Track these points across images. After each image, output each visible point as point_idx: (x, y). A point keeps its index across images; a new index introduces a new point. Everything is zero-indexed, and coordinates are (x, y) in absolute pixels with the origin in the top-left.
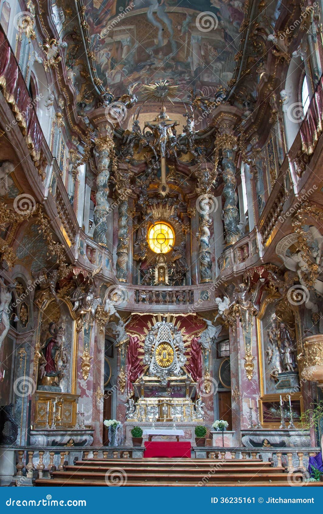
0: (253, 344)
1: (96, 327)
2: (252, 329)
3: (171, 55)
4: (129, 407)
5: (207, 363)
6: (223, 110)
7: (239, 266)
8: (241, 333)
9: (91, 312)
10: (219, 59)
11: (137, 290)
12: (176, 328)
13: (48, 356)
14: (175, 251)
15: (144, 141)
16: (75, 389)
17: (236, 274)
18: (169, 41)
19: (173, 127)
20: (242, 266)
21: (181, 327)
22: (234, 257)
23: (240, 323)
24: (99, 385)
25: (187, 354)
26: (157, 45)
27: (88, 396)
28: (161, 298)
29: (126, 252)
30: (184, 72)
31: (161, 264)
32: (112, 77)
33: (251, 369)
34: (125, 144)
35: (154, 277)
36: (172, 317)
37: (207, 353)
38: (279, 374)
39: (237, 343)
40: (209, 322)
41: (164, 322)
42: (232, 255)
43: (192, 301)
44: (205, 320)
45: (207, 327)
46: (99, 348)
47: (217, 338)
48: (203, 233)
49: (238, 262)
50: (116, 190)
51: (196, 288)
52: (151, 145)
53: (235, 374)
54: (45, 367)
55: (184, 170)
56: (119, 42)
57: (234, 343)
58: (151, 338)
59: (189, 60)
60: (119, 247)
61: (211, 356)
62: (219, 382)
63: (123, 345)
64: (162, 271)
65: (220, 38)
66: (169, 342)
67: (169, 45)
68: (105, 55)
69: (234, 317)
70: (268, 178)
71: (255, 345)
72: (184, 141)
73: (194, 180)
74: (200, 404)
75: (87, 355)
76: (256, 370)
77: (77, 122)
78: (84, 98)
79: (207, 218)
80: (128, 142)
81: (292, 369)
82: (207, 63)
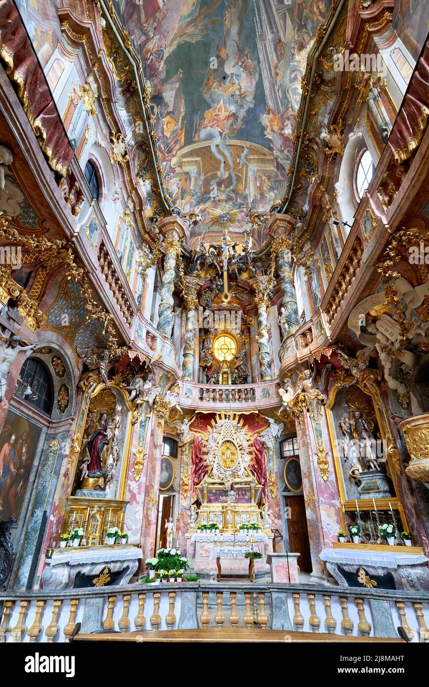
0: (325, 437)
1: (154, 419)
2: (322, 421)
3: (231, 187)
4: (191, 515)
5: (271, 464)
6: (279, 217)
7: (304, 353)
8: (310, 425)
9: (148, 402)
10: (272, 189)
11: (202, 389)
12: (239, 425)
13: (94, 451)
14: (237, 358)
15: (209, 260)
16: (124, 493)
17: (300, 360)
18: (230, 173)
19: (234, 247)
20: (306, 351)
21: (243, 426)
22: (297, 345)
23: (308, 413)
24: (153, 487)
25: (251, 453)
26: (220, 178)
27: (138, 503)
28: (224, 396)
29: (192, 353)
30: (243, 204)
31: (225, 370)
32: (183, 206)
33: (326, 467)
34: (192, 262)
35: (218, 381)
36: (235, 415)
37: (271, 453)
38: (361, 474)
39: (306, 436)
40: (271, 421)
41: (227, 419)
42: (294, 343)
43: (253, 399)
44: (266, 418)
45: (269, 426)
46: (156, 443)
47: (279, 436)
48: (261, 335)
49: (301, 348)
50: (183, 296)
51: (258, 386)
52: (215, 262)
53: (307, 474)
54: (88, 466)
55: (243, 286)
56: (187, 173)
57: (302, 437)
58: (215, 436)
59: (247, 192)
60: (185, 349)
61: (275, 456)
62: (284, 485)
63: (187, 444)
64: (225, 376)
65: (273, 168)
66: (232, 440)
67: (230, 177)
68: (175, 185)
69: (300, 407)
70: (323, 274)
71: (327, 438)
72: (243, 260)
73: (252, 292)
74: (266, 511)
75: (140, 450)
76: (331, 469)
77: (148, 230)
78: (155, 213)
79: (265, 322)
80: (195, 259)
81: (377, 467)
82: (262, 195)
